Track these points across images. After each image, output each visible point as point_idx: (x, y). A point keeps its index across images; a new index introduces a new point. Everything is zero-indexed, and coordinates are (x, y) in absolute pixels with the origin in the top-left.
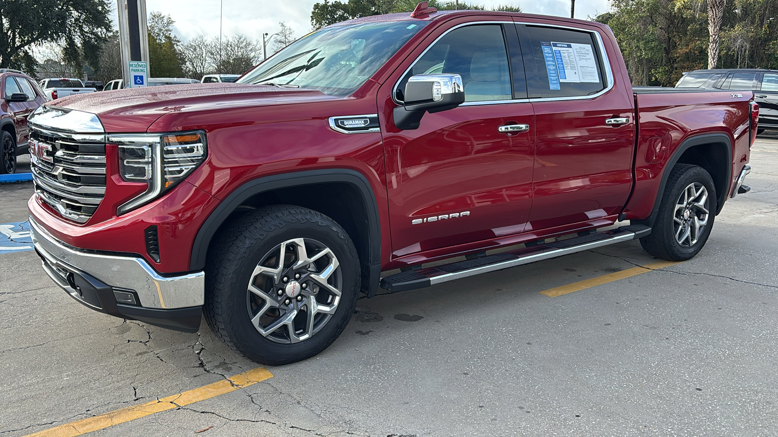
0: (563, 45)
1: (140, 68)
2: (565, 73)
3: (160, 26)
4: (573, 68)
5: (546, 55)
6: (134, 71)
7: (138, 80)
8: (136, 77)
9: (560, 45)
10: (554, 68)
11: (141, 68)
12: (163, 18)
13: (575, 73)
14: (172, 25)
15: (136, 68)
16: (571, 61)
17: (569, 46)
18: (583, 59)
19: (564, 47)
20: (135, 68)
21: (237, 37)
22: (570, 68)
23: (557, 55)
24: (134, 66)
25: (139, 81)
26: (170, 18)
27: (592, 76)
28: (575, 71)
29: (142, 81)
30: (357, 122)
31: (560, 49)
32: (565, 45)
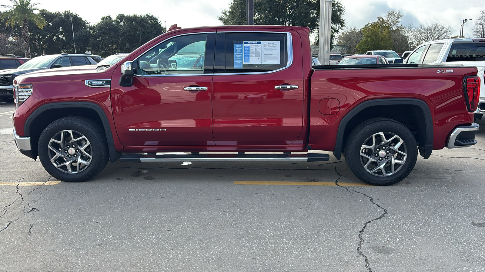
0: (253, 43)
2: (249, 59)
3: (393, 19)
4: (257, 56)
5: (236, 49)
9: (251, 43)
10: (241, 56)
12: (395, 14)
13: (259, 59)
14: (401, 18)
16: (257, 52)
17: (260, 43)
18: (269, 50)
21: (435, 24)
22: (255, 56)
23: (245, 48)
26: (399, 14)
27: (274, 60)
28: (259, 57)
30: (99, 82)
31: (249, 45)
32: (255, 43)
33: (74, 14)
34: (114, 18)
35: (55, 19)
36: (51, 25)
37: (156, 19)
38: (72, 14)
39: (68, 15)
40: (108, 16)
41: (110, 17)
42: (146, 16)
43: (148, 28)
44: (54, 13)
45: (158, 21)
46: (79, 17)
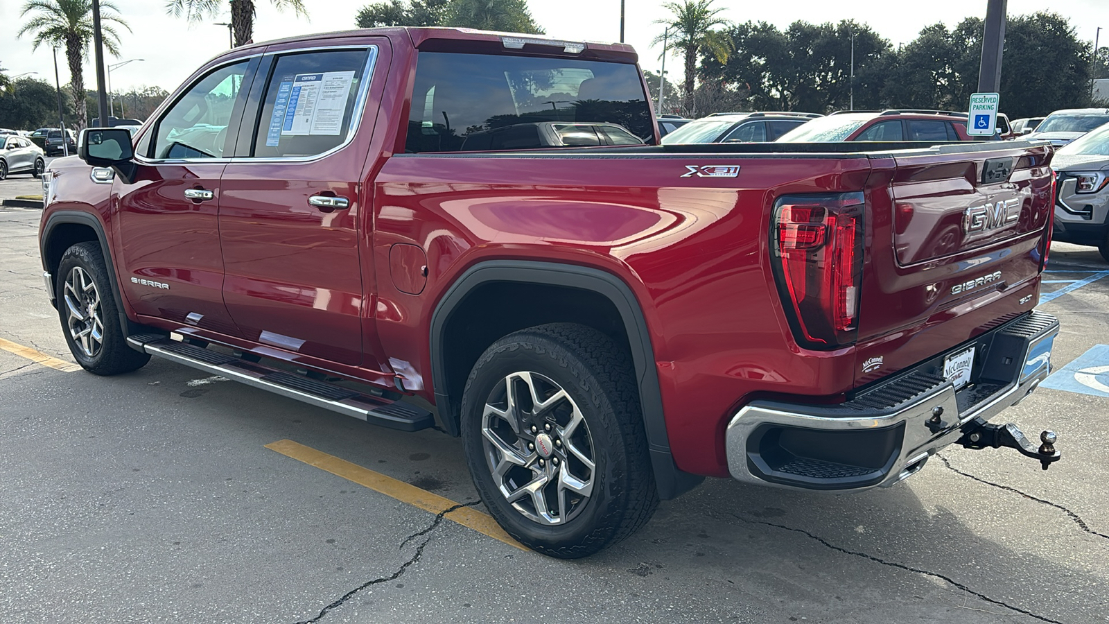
0: (310, 78)
1: (987, 104)
4: (307, 112)
5: (281, 95)
6: (977, 108)
7: (982, 121)
8: (978, 118)
9: (306, 78)
10: (282, 113)
11: (990, 104)
13: (308, 121)
15: (981, 103)
16: (309, 102)
17: (319, 78)
18: (330, 96)
19: (311, 80)
20: (979, 104)
22: (303, 113)
23: (294, 94)
24: (978, 100)
25: (981, 124)
27: (332, 124)
28: (309, 117)
29: (987, 123)
31: (303, 84)
32: (312, 78)
33: (861, 25)
34: (951, 28)
35: (817, 41)
36: (811, 53)
37: (1062, 23)
38: (856, 26)
39: (847, 29)
40: (937, 26)
41: (941, 27)
42: (1036, 18)
43: (1033, 47)
44: (820, 26)
45: (1067, 28)
46: (872, 32)
